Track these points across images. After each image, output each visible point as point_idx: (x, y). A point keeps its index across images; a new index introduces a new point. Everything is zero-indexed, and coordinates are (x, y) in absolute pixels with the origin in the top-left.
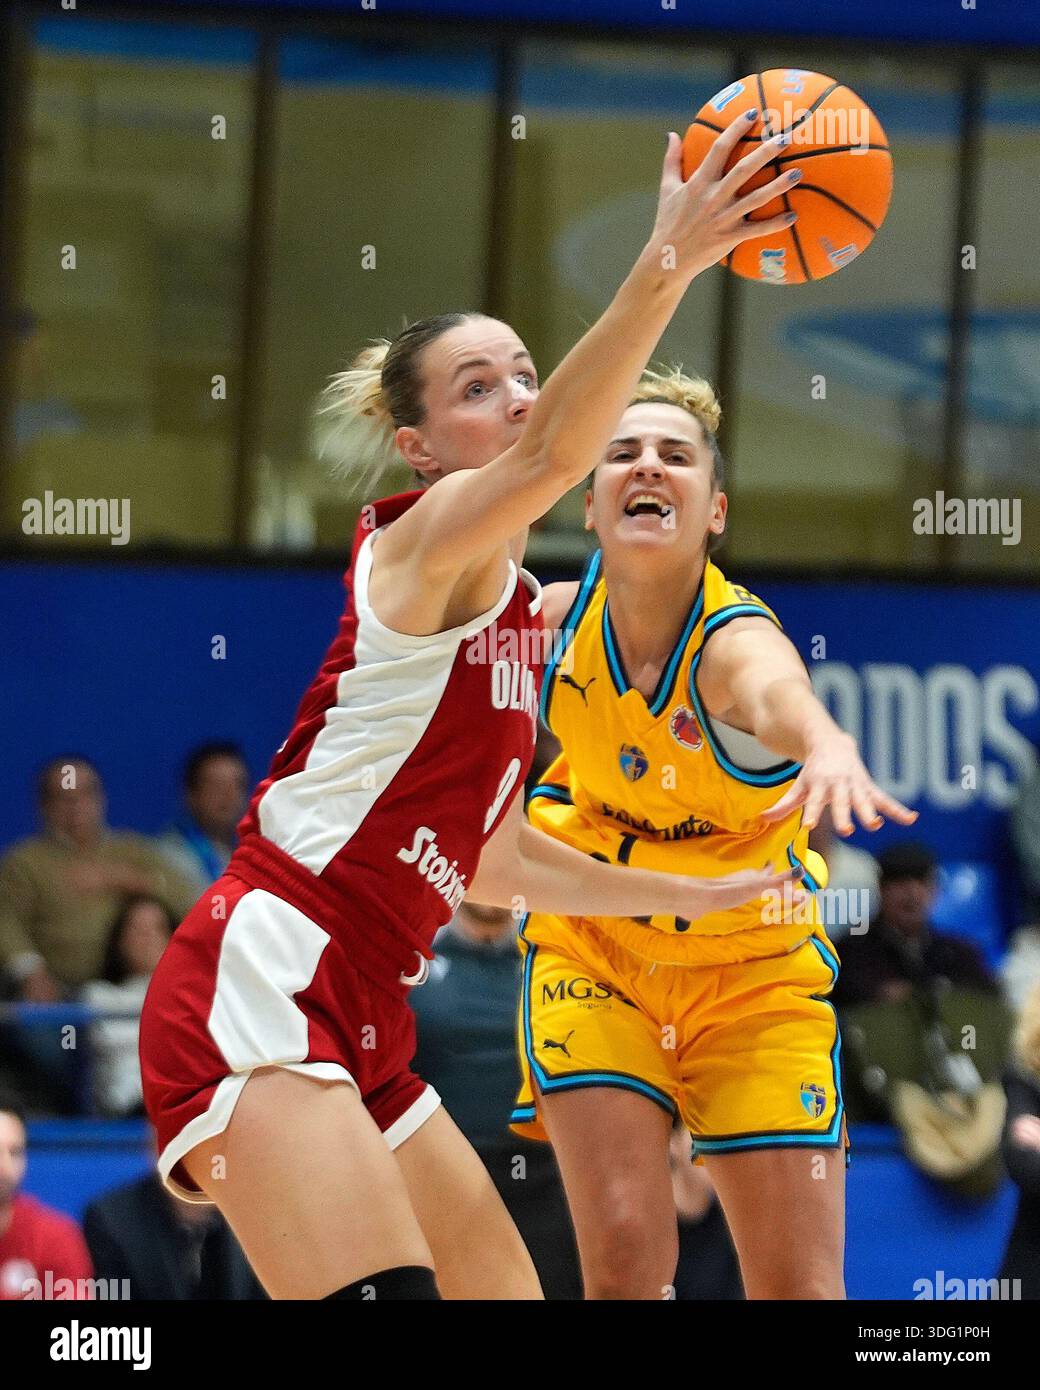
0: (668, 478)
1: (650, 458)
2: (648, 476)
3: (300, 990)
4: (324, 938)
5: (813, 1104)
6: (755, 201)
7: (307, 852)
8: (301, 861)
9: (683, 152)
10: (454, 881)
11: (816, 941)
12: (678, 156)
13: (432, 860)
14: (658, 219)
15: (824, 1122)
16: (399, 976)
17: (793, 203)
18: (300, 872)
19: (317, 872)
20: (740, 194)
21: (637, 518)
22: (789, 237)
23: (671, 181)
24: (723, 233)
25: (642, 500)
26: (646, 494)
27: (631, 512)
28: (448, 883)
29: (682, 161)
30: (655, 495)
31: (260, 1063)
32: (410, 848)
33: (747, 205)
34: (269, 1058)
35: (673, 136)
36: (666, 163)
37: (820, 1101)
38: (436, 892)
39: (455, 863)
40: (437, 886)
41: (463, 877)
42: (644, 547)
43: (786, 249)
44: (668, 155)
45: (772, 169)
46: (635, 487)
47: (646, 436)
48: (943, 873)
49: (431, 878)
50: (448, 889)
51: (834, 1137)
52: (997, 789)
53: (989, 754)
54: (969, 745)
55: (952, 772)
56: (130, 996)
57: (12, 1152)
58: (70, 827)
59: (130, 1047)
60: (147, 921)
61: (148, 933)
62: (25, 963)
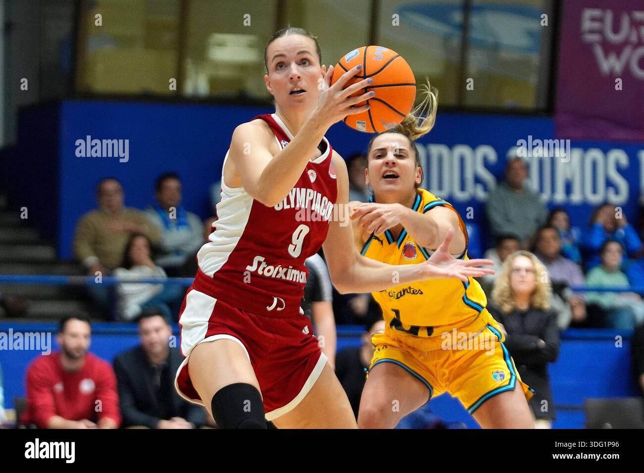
0: (398, 164)
1: (390, 157)
2: (390, 164)
6: (355, 101)
11: (489, 327)
13: (265, 268)
15: (505, 382)
17: (370, 103)
20: (349, 98)
21: (387, 179)
22: (368, 114)
24: (341, 111)
25: (388, 173)
26: (390, 171)
27: (385, 177)
28: (278, 273)
30: (393, 171)
33: (352, 102)
46: (385, 168)
49: (267, 274)
50: (280, 275)
51: (512, 386)
52: (481, 194)
53: (478, 180)
54: (469, 176)
55: (463, 188)
56: (133, 274)
57: (85, 336)
58: (109, 206)
59: (133, 294)
60: (140, 244)
61: (141, 249)
62: (91, 260)
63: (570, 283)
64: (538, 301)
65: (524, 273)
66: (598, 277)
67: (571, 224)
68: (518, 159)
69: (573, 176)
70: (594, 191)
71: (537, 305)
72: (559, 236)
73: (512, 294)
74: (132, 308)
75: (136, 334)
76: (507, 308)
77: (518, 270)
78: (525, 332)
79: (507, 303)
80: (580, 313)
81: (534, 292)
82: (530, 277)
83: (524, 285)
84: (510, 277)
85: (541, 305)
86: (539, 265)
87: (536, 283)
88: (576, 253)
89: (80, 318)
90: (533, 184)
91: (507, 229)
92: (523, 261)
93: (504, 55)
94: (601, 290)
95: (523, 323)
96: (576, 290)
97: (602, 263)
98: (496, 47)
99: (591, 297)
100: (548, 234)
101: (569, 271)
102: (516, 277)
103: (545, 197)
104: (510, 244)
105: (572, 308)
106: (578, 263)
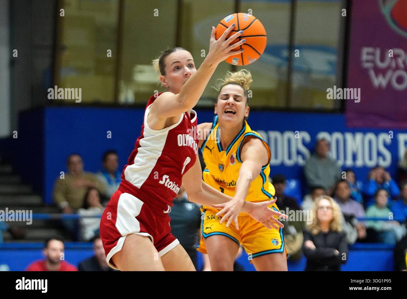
0: (235, 105)
1: (231, 100)
2: (231, 105)
3: (137, 216)
4: (142, 203)
5: (275, 243)
6: (234, 47)
7: (136, 183)
8: (135, 185)
9: (216, 32)
10: (175, 187)
11: (274, 208)
12: (215, 33)
13: (168, 183)
14: (210, 49)
15: (278, 247)
16: (163, 211)
17: (242, 48)
18: (135, 188)
19: (139, 188)
20: (230, 44)
21: (227, 114)
22: (241, 55)
23: (212, 39)
24: (226, 54)
25: (229, 110)
26: (230, 109)
27: (226, 112)
28: (174, 187)
29: (216, 34)
30: (232, 109)
31: (129, 233)
32: (162, 180)
33: (232, 47)
34: (131, 231)
35: (213, 27)
36: (211, 34)
37: (277, 242)
38: (171, 190)
39: (175, 182)
40: (171, 189)
41: (177, 185)
42: (229, 121)
43: (240, 58)
44: (212, 32)
45: (239, 39)
46: (227, 107)
47: (231, 94)
48: (288, 181)
49: (169, 187)
50: (174, 189)
51: (282, 250)
52: (301, 161)
53: (299, 153)
54: (294, 150)
55: (290, 157)
56: (90, 212)
57: (61, 250)
58: (75, 171)
59: (89, 225)
60: (94, 195)
61: (94, 197)
62: (64, 204)
63: (356, 215)
64: (334, 226)
65: (326, 209)
66: (373, 211)
67: (356, 179)
68: (323, 140)
69: (357, 149)
70: (370, 158)
71: (334, 229)
72: (349, 186)
73: (318, 222)
74: (89, 233)
75: (92, 249)
76: (315, 232)
77: (322, 207)
78: (326, 246)
79: (315, 228)
80: (363, 234)
81: (332, 221)
82: (329, 212)
83: (325, 217)
84: (317, 212)
85: (337, 228)
86: (335, 204)
87: (333, 215)
88: (360, 197)
89: (58, 239)
90: (333, 154)
91: (317, 182)
92: (325, 202)
93: (315, 76)
94: (375, 219)
95: (325, 240)
96: (360, 220)
97: (376, 203)
98: (309, 72)
99: (369, 224)
100: (343, 185)
101: (355, 208)
102: (320, 212)
103: (340, 163)
104: (319, 191)
105: (358, 231)
106: (361, 203)
